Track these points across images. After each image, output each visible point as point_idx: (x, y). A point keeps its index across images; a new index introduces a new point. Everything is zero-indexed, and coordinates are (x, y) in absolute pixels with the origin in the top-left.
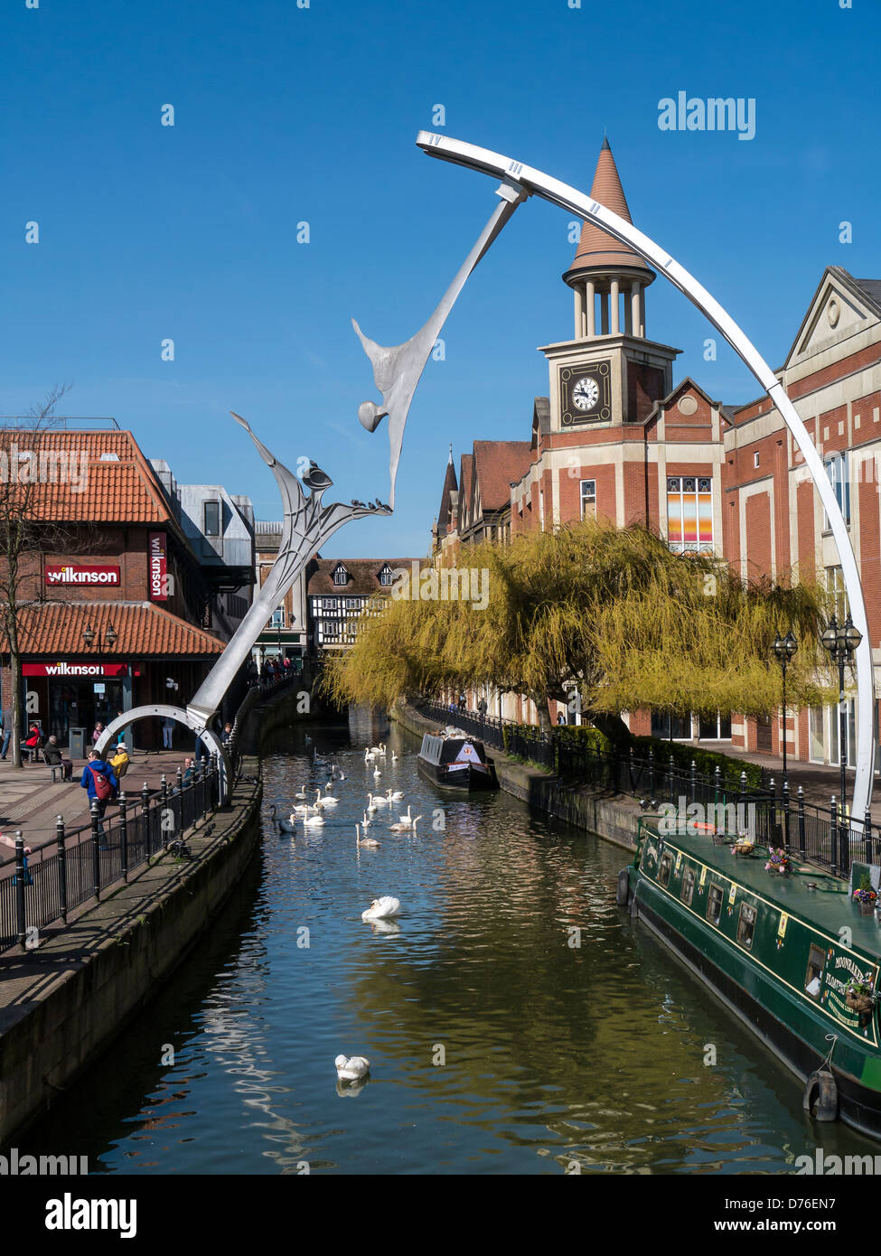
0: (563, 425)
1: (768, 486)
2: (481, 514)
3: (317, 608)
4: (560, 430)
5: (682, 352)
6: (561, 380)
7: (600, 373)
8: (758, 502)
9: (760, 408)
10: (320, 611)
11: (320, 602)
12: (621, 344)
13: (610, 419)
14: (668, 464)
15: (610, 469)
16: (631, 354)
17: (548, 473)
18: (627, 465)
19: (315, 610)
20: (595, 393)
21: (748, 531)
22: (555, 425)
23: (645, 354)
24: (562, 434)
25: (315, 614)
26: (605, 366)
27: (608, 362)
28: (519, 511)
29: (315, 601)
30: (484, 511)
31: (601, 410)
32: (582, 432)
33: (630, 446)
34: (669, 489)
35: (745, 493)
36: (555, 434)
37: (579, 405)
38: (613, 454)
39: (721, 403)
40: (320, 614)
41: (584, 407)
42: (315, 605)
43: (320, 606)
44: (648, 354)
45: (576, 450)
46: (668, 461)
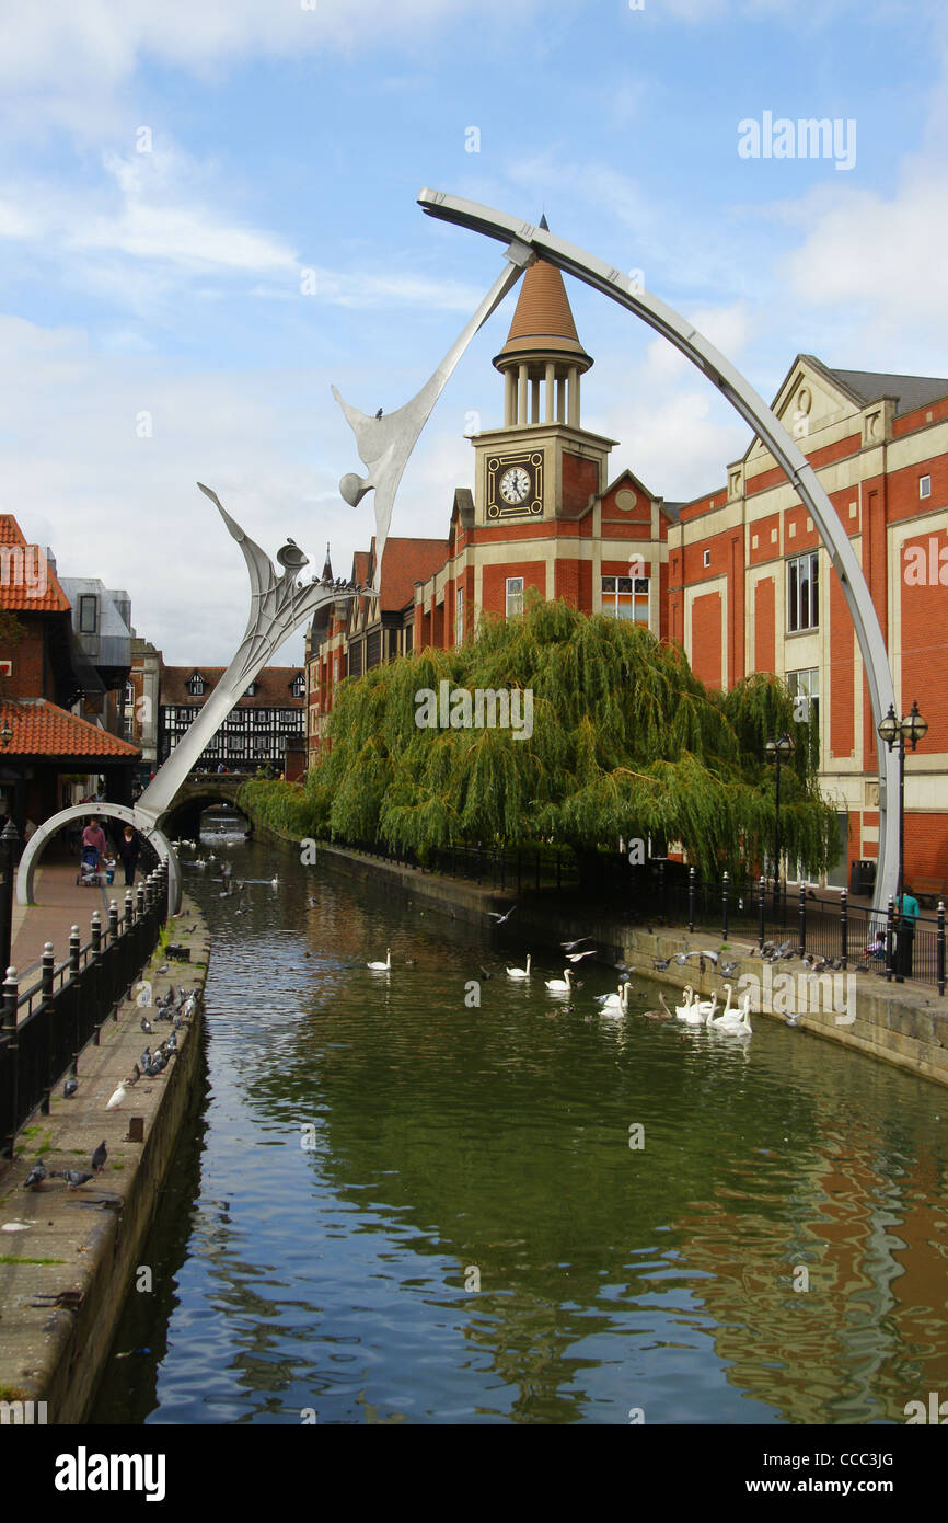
0: (489, 518)
1: (720, 586)
2: (378, 615)
3: (170, 719)
4: (485, 524)
5: (618, 444)
6: (489, 470)
7: (531, 466)
8: (707, 604)
9: (712, 503)
10: (173, 722)
11: (173, 713)
12: (556, 433)
13: (541, 513)
14: (603, 562)
15: (541, 565)
16: (566, 444)
17: (470, 570)
18: (559, 563)
19: (167, 722)
20: (526, 484)
21: (694, 633)
22: (480, 519)
23: (580, 444)
24: (487, 528)
25: (167, 727)
26: (539, 455)
27: (542, 452)
28: (426, 612)
29: (167, 713)
30: (383, 613)
31: (532, 500)
32: (511, 526)
33: (565, 542)
34: (604, 590)
35: (692, 593)
36: (479, 528)
37: (507, 497)
38: (545, 550)
39: (662, 499)
40: (173, 727)
41: (512, 500)
42: (167, 717)
43: (173, 717)
44: (584, 445)
45: (503, 546)
46: (604, 559)
